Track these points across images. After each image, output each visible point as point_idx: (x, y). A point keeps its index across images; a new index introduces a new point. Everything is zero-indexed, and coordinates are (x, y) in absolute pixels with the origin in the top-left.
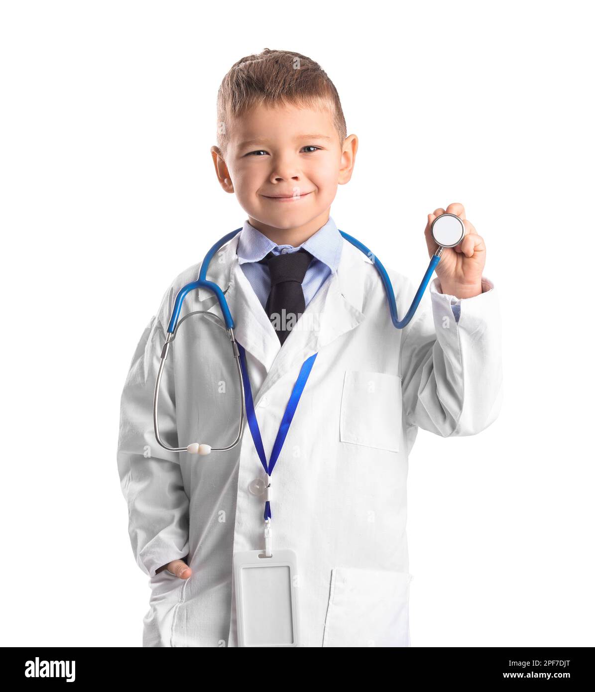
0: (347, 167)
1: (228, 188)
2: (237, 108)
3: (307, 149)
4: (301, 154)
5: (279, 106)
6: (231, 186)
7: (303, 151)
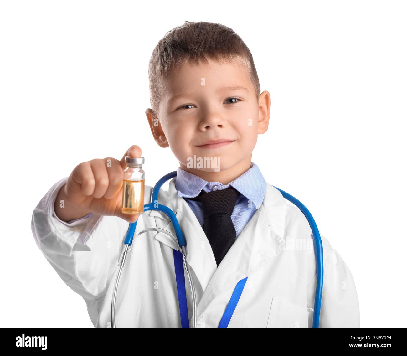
0: (263, 120)
1: (163, 143)
2: (166, 69)
3: (230, 101)
4: (225, 105)
5: (202, 63)
6: (165, 142)
7: (226, 102)
